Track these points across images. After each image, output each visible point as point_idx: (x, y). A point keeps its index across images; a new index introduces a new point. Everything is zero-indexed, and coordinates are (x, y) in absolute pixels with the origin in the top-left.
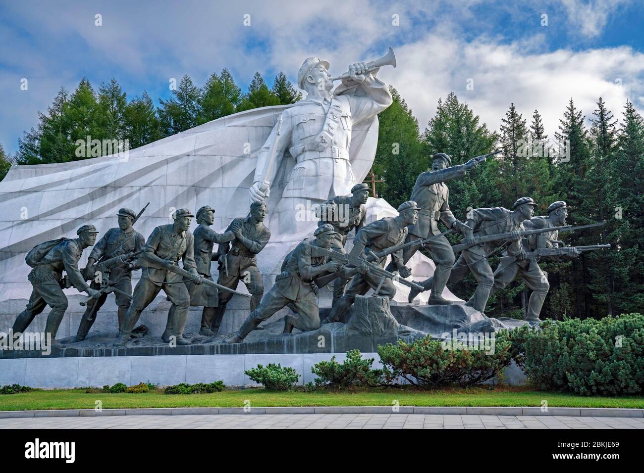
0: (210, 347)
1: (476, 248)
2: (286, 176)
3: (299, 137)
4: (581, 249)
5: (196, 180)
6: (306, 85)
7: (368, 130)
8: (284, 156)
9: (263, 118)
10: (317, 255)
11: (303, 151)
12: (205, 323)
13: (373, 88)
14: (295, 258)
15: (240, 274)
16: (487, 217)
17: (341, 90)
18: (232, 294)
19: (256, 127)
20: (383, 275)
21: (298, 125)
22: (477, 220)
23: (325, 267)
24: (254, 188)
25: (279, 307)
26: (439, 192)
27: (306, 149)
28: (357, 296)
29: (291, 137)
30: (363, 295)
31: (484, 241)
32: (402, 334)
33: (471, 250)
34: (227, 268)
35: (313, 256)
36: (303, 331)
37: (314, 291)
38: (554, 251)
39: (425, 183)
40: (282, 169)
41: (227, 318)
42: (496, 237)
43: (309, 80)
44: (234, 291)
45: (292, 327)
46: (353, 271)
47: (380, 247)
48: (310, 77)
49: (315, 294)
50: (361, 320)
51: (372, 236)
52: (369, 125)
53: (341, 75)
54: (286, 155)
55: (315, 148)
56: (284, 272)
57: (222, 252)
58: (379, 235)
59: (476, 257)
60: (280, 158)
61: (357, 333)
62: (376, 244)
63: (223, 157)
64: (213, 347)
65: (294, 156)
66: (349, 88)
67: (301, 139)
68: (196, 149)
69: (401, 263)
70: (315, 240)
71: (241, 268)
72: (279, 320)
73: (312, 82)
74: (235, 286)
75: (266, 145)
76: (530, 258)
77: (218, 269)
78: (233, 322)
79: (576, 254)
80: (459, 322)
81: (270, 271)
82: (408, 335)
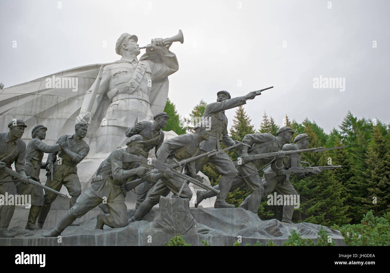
0: (29, 241)
1: (251, 163)
2: (104, 112)
3: (114, 83)
4: (321, 169)
5: (38, 112)
6: (122, 50)
7: (161, 86)
8: (103, 99)
9: (90, 72)
10: (128, 160)
11: (117, 93)
12: (31, 219)
13: (167, 57)
14: (109, 163)
15: (63, 180)
16: (258, 140)
17: (145, 57)
18: (56, 195)
19: (84, 78)
20: (185, 179)
21: (114, 75)
22: (251, 142)
23: (134, 171)
24: (79, 117)
25: (93, 205)
26: (223, 119)
27: (119, 92)
28: (162, 197)
29: (109, 85)
30: (165, 196)
31: (257, 158)
32: (202, 232)
33: (246, 165)
34: (52, 174)
35: (124, 161)
36: (113, 227)
37: (123, 193)
38: (303, 169)
39: (212, 111)
40: (101, 108)
41: (51, 216)
42: (266, 155)
43: (124, 47)
44: (58, 192)
45: (103, 224)
46: (158, 175)
47: (180, 158)
48: (124, 45)
49: (124, 195)
50: (165, 219)
51: (173, 148)
52: (163, 83)
53: (146, 46)
54: (105, 98)
55: (126, 91)
56: (99, 176)
57: (50, 161)
58: (180, 147)
59: (249, 170)
60: (100, 99)
61: (161, 230)
62: (176, 155)
63: (59, 97)
64: (31, 240)
65: (110, 98)
66: (151, 56)
67: (116, 85)
68: (40, 90)
69: (194, 172)
70: (127, 148)
71: (64, 175)
72: (93, 219)
73: (125, 48)
74: (59, 189)
75: (90, 90)
76: (286, 175)
77: (46, 176)
78: (56, 219)
79: (319, 172)
80: (244, 222)
81: (88, 179)
82: (207, 233)
